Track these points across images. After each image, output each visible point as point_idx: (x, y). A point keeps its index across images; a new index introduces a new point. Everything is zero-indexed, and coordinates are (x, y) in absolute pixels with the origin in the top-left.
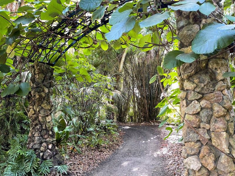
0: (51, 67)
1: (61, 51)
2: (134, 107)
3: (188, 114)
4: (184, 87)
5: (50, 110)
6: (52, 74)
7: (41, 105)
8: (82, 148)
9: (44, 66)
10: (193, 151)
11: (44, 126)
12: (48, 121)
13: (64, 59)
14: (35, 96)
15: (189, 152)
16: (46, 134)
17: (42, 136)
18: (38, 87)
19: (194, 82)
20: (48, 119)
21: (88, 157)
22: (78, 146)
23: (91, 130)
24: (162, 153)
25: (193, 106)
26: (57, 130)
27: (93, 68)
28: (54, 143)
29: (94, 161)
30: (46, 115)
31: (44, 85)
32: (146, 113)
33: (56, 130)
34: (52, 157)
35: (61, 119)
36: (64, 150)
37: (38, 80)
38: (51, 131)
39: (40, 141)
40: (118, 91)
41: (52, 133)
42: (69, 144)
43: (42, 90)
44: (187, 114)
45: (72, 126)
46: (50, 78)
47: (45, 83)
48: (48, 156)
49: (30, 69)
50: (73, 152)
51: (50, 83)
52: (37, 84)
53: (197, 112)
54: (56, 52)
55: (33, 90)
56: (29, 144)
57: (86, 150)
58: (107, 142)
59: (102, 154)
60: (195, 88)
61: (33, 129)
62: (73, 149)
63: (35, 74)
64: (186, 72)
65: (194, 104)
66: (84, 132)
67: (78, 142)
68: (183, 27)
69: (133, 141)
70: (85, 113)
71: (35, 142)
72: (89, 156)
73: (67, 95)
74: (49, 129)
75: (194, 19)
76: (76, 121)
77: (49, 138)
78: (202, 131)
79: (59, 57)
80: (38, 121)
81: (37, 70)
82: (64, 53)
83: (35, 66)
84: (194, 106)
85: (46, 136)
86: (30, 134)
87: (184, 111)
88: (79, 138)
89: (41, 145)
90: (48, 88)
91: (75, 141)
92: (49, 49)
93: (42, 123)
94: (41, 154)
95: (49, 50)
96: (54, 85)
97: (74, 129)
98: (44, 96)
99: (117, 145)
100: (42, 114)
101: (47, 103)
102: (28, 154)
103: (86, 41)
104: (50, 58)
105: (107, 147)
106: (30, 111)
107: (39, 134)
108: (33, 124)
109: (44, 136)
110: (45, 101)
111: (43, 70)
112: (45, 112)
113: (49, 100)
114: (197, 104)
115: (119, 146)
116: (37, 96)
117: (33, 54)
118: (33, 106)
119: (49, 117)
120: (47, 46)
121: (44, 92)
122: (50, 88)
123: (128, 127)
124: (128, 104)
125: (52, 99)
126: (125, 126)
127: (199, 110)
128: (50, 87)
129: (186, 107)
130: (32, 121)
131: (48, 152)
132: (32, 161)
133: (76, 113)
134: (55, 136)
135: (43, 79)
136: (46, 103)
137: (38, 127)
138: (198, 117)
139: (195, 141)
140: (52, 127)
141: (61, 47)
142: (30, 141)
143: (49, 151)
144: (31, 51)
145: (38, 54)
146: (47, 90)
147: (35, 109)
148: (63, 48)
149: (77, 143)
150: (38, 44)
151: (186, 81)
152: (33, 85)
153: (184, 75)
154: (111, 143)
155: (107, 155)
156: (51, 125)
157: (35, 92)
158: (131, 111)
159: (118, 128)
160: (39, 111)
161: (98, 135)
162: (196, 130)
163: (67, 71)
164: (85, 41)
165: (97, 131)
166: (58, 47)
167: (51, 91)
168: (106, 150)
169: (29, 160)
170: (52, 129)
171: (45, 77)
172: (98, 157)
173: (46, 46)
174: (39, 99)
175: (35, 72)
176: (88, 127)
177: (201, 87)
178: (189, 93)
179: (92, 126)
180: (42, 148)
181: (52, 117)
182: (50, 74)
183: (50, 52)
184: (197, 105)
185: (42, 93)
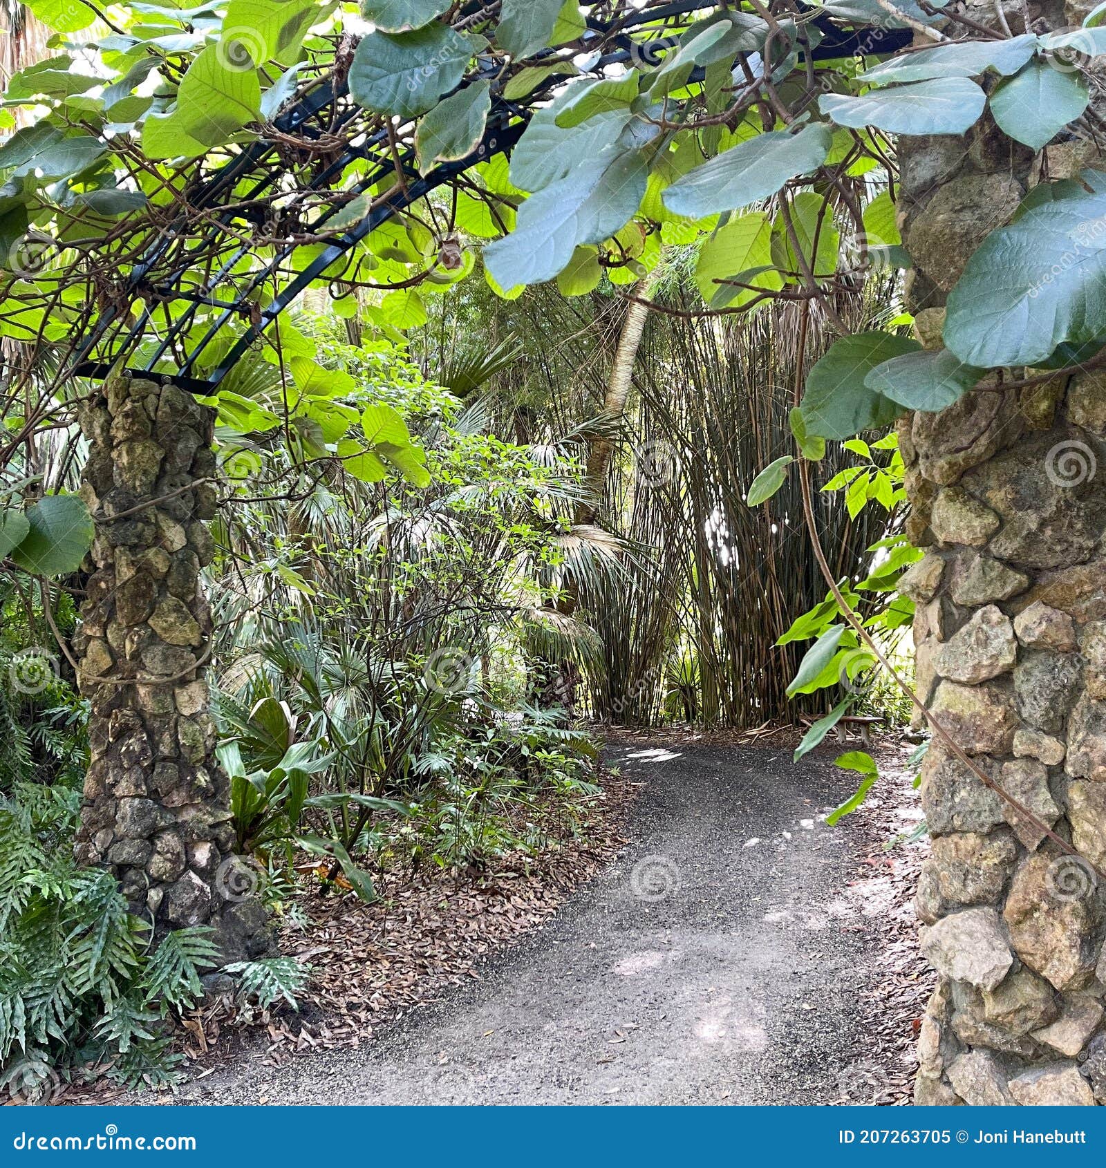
0: (200, 399)
1: (257, 306)
2: (707, 629)
3: (947, 678)
4: (932, 527)
5: (198, 650)
6: (206, 444)
7: (145, 622)
8: (381, 871)
9: (159, 395)
10: (969, 882)
11: (167, 737)
12: (187, 712)
13: (269, 354)
14: (110, 567)
15: (952, 887)
16: (177, 786)
17: (154, 794)
18: (127, 519)
19: (985, 505)
20: (190, 700)
21: (414, 922)
22: (361, 859)
23: (435, 767)
24: (862, 908)
25: (978, 639)
26: (239, 762)
27: (441, 399)
28: (223, 836)
29: (454, 946)
30: (177, 675)
31: (162, 508)
32: (779, 670)
33: (231, 761)
34: (213, 914)
35: (262, 701)
36: (279, 876)
37: (126, 476)
38: (204, 766)
39: (148, 821)
40: (601, 535)
41: (213, 780)
42: (306, 845)
43: (149, 533)
44: (943, 682)
45: (322, 741)
46: (193, 466)
47: (169, 495)
48: (192, 907)
49: (82, 415)
50: (331, 894)
51: (195, 492)
52: (126, 501)
53: (996, 672)
54: (226, 311)
55: (103, 538)
56: (86, 837)
57: (408, 885)
58: (532, 839)
59: (497, 909)
60: (989, 537)
61: (104, 754)
62: (333, 875)
63: (110, 443)
64: (942, 448)
65: (984, 626)
66: (395, 778)
67: (357, 834)
68: (931, 186)
69: (686, 840)
70: (397, 665)
71: (121, 829)
72: (422, 915)
73: (294, 562)
74: (195, 757)
75: (995, 144)
76: (350, 711)
77: (193, 806)
78: (1019, 777)
79: (241, 341)
80: (133, 709)
81: (119, 420)
82: (271, 316)
83: (111, 401)
84: (982, 636)
85: (178, 798)
86: (89, 784)
87: (929, 666)
88: (365, 813)
89: (153, 844)
90: (187, 523)
91: (342, 832)
92: (188, 296)
93: (157, 725)
94: (155, 895)
95: (187, 304)
96: (219, 506)
97: (336, 759)
98: (162, 567)
99: (593, 856)
100: (153, 671)
101: (177, 609)
102: (84, 893)
103: (399, 247)
104: (191, 346)
105: (527, 869)
106: (89, 653)
107: (137, 786)
108: (104, 725)
109: (168, 793)
110: (170, 600)
111: (154, 422)
112: (171, 660)
113: (189, 592)
114: (999, 623)
115: (602, 864)
116: (124, 569)
117: (97, 332)
118: (104, 628)
119: (195, 688)
120: (178, 280)
121: (165, 548)
122: (194, 526)
123: (664, 756)
124: (663, 610)
125: (207, 585)
126: (645, 748)
127: (1008, 659)
128: (196, 515)
129: (941, 641)
130: (100, 710)
131: (190, 882)
132: (105, 929)
133: (345, 666)
134: (225, 796)
135: (156, 469)
136: (175, 611)
137: (134, 744)
138: (1003, 698)
139: (985, 830)
140: (210, 743)
141: (256, 283)
142: (93, 823)
143: (196, 880)
144: (89, 313)
145: (125, 329)
146: (176, 536)
147: (115, 645)
148: (268, 289)
149: (354, 840)
150: (125, 270)
151: (941, 496)
152: (101, 508)
153: (932, 466)
154: (553, 845)
155: (530, 916)
156: (202, 732)
157: (114, 547)
158: (686, 651)
159: (599, 759)
160: (136, 656)
161: (480, 796)
162: (991, 767)
163: (293, 422)
164: (389, 244)
165: (471, 774)
166: (239, 282)
167: (200, 540)
168: (520, 885)
169: (91, 928)
170: (208, 755)
171: (164, 460)
172: (473, 925)
173: (172, 285)
174: (136, 584)
175: (113, 432)
176: (417, 751)
177: (1024, 533)
178: (959, 562)
179: (443, 741)
180: (159, 865)
181: (207, 691)
182: (193, 444)
183: (191, 314)
184: (998, 630)
185: (151, 553)
